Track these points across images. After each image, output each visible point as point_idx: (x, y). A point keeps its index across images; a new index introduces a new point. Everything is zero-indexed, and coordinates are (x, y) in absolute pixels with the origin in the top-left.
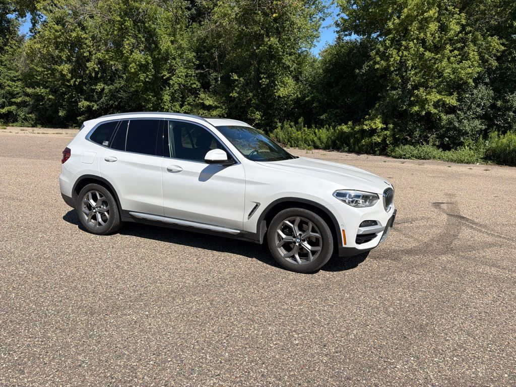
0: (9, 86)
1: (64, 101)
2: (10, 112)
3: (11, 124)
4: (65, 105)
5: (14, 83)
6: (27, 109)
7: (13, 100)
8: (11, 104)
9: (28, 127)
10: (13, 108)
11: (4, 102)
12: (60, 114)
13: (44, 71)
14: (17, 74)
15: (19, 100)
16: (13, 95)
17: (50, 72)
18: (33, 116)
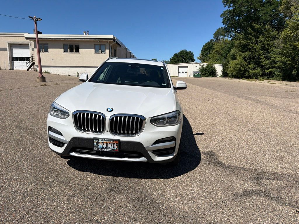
0: (274, 57)
1: (296, 64)
2: (271, 72)
3: (270, 79)
4: (296, 67)
5: (277, 56)
6: (279, 70)
7: (274, 65)
8: (273, 67)
9: (277, 80)
10: (274, 69)
11: (270, 66)
12: (293, 73)
13: (290, 47)
14: (280, 51)
15: (277, 65)
16: (275, 62)
17: (293, 47)
18: (281, 74)
